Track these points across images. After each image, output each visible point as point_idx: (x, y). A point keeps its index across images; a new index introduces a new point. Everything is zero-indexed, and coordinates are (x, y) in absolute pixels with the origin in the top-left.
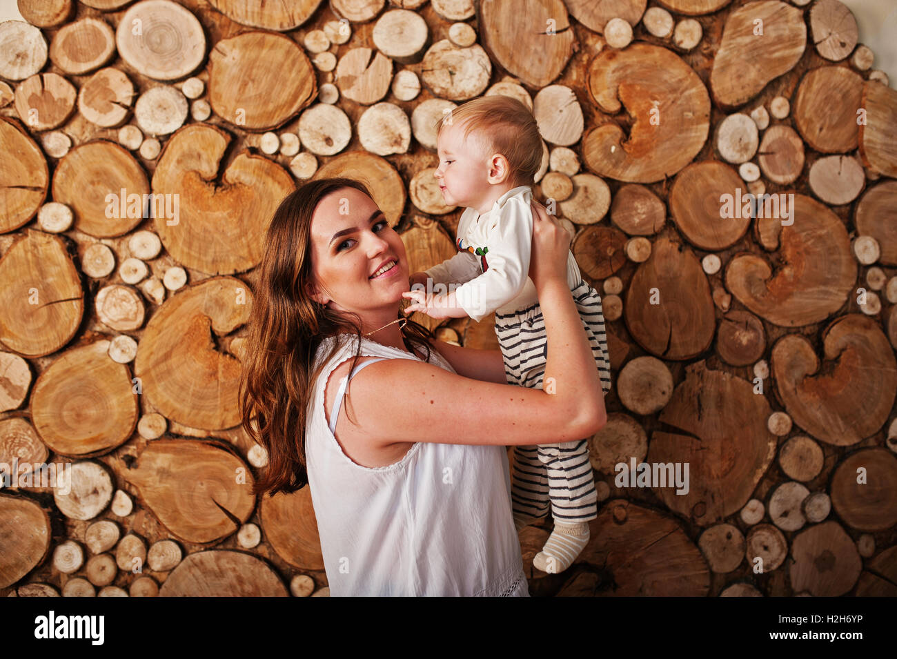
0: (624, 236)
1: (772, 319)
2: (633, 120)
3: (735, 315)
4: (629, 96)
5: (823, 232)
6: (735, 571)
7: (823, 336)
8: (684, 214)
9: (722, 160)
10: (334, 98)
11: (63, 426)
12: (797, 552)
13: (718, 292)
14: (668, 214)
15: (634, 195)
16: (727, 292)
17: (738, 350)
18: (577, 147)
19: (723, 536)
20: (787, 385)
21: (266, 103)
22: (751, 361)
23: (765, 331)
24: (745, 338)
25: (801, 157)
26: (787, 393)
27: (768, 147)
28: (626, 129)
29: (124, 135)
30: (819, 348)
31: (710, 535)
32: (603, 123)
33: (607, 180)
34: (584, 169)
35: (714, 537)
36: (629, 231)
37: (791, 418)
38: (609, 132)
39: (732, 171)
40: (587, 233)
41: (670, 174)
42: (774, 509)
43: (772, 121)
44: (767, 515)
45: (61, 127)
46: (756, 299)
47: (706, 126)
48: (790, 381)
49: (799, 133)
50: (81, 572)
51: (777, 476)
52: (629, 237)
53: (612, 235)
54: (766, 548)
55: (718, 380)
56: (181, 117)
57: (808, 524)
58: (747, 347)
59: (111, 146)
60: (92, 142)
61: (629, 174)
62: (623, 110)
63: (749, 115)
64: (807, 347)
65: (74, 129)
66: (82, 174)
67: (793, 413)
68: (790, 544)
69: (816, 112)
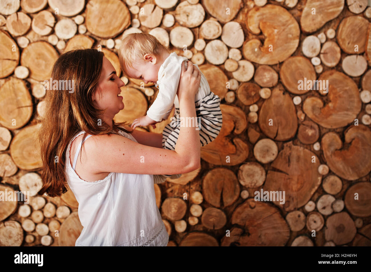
0: (259, 87)
1: (323, 125)
2: (266, 37)
3: (306, 122)
4: (264, 27)
5: (347, 88)
6: (301, 231)
7: (345, 133)
8: (286, 79)
9: (304, 56)
10: (138, 25)
11: (23, 158)
12: (328, 224)
13: (300, 112)
14: (279, 78)
15: (265, 70)
16: (303, 112)
17: (307, 138)
18: (241, 49)
19: (297, 216)
20: (327, 153)
21: (109, 27)
22: (312, 142)
23: (320, 130)
24: (310, 132)
25: (339, 55)
26: (327, 157)
27: (325, 51)
28: (262, 41)
29: (51, 39)
30: (343, 138)
31: (291, 215)
32: (253, 38)
33: (253, 63)
34: (243, 58)
35: (292, 216)
36: (262, 85)
37: (329, 168)
38: (255, 42)
39: (308, 61)
40: (243, 85)
41: (281, 61)
42: (319, 205)
43: (327, 40)
44: (316, 208)
45: (25, 35)
46: (316, 116)
47: (297, 41)
48: (329, 151)
49: (339, 45)
50: (29, 217)
51: (321, 192)
52: (261, 88)
53: (254, 87)
54: (315, 222)
55: (297, 150)
56: (74, 32)
57: (334, 213)
58: (311, 137)
59: (45, 43)
60: (37, 41)
61: (263, 61)
62: (261, 33)
63: (317, 36)
64: (337, 138)
65: (30, 36)
66: (33, 55)
67: (330, 166)
68: (325, 220)
69: (347, 36)
